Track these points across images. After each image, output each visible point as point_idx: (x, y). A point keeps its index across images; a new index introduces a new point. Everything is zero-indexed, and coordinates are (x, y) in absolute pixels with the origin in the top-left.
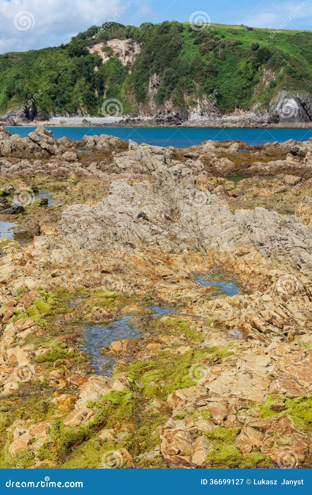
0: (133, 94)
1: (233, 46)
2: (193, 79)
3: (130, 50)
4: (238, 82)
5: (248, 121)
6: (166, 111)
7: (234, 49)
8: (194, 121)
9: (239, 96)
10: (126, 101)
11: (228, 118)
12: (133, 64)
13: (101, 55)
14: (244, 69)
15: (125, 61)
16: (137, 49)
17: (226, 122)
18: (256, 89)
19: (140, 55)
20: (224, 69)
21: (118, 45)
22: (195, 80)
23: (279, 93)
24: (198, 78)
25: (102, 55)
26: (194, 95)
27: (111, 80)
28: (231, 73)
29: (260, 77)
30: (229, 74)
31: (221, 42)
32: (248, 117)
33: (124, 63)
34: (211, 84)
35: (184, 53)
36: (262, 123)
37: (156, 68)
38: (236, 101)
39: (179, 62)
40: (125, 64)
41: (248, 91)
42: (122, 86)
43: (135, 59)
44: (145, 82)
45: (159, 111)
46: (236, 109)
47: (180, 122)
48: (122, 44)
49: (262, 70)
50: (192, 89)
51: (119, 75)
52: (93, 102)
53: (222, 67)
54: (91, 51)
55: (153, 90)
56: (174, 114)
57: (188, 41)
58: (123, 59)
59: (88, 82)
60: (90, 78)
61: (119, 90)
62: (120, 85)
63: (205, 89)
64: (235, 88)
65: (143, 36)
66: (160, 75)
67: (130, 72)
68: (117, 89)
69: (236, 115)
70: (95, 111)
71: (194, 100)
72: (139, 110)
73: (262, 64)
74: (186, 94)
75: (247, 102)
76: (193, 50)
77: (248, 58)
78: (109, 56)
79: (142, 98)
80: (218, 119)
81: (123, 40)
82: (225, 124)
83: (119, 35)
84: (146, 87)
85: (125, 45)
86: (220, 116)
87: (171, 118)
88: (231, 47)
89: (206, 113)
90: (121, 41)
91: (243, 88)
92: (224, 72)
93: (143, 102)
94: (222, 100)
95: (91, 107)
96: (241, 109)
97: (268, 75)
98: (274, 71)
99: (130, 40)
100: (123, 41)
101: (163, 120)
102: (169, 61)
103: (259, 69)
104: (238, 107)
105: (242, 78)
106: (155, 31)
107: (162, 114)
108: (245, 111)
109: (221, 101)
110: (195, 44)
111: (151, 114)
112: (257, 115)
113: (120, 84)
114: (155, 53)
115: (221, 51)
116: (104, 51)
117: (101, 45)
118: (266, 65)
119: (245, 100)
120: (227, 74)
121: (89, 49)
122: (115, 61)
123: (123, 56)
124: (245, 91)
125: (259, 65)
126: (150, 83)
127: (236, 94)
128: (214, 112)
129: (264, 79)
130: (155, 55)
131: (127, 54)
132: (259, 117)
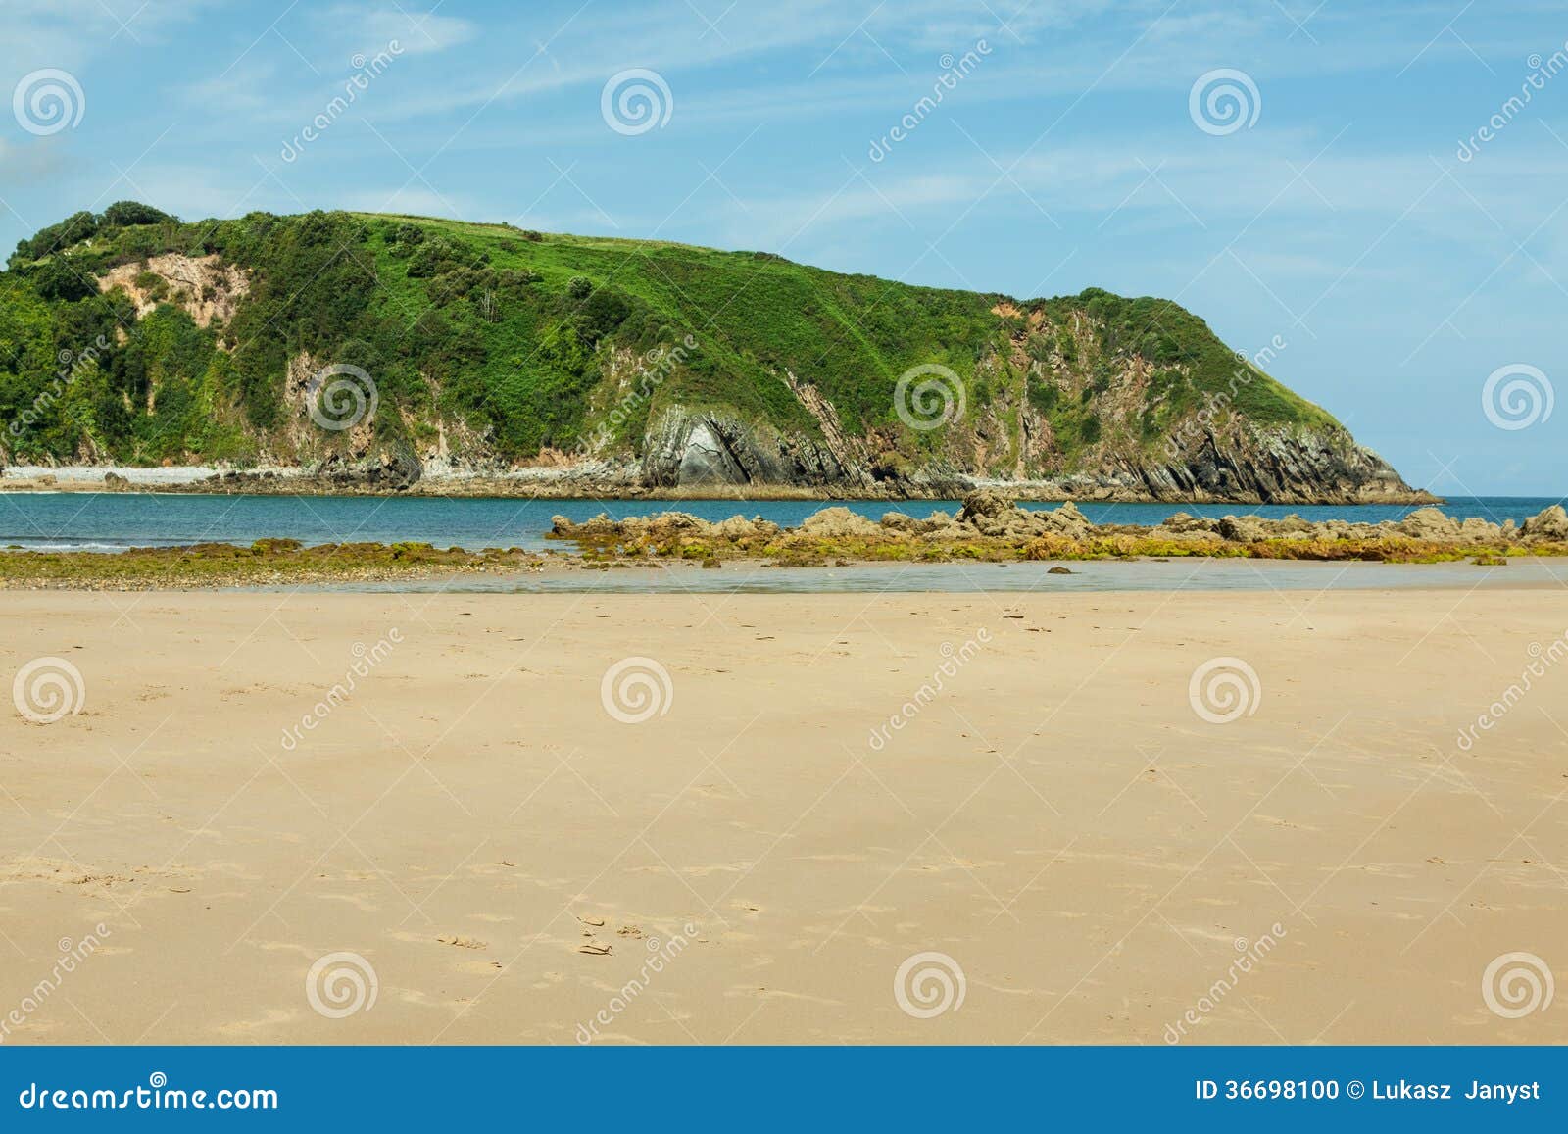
0: (237, 405)
1: (520, 284)
2: (420, 369)
3: (217, 285)
4: (541, 381)
5: (587, 479)
6: (352, 452)
7: (523, 293)
8: (437, 481)
9: (551, 415)
10: (217, 423)
11: (526, 473)
12: (228, 322)
13: (133, 296)
14: (555, 346)
15: (202, 315)
16: (239, 284)
17: (526, 482)
18: (595, 397)
19: (248, 299)
20: (503, 345)
21: (182, 269)
22: (426, 373)
23: (668, 410)
24: (437, 368)
25: (137, 296)
26: (426, 412)
27: (167, 365)
28: (522, 356)
29: (601, 369)
30: (516, 358)
31: (487, 275)
32: (585, 471)
33: (202, 319)
34: (476, 383)
35: (385, 300)
36: (628, 485)
37: (310, 337)
38: (544, 428)
39: (376, 322)
40: (203, 324)
41: (575, 402)
42: (201, 383)
43: (233, 311)
44: (272, 372)
45: (329, 453)
46: (544, 450)
47: (405, 483)
48: (194, 269)
49: (607, 349)
50: (421, 395)
51: (189, 352)
52: (121, 423)
53: (496, 340)
54: (105, 285)
55: (299, 396)
56: (386, 462)
57: (390, 268)
58: (198, 309)
59: (103, 370)
60: (110, 359)
61: (192, 392)
62: (194, 381)
63: (460, 396)
64: (538, 395)
65: (254, 249)
66: (319, 356)
67: (221, 345)
68: (187, 391)
69: (546, 465)
70: (128, 451)
71: (429, 424)
72: (257, 448)
73: (606, 333)
74: (405, 408)
75: (572, 432)
76: (409, 292)
77: (563, 319)
78: (155, 300)
79: (266, 415)
80: (499, 474)
81: (194, 256)
82: (525, 488)
83: (183, 244)
84: (276, 388)
85: (202, 272)
86: (503, 468)
87: (379, 470)
88: (514, 288)
89: (463, 459)
90: (189, 261)
91: (561, 396)
92: (504, 351)
93: (271, 427)
94: (505, 425)
95: (117, 439)
96: (556, 449)
97: (623, 362)
98: (640, 354)
99: (214, 257)
100: (197, 261)
101: (351, 478)
102: (348, 320)
103: (597, 347)
104: (548, 444)
105: (553, 369)
106: (290, 234)
107: (341, 461)
108: (568, 455)
109: (505, 429)
110: (411, 275)
111: (294, 460)
112: (608, 466)
113: (193, 377)
114: (299, 296)
115: (489, 298)
116: (142, 287)
117: (132, 270)
118: (616, 337)
119: (568, 427)
120: (514, 358)
121: (98, 279)
122: (173, 314)
123: (196, 300)
124: (565, 403)
125: (598, 337)
126: (290, 377)
127: (542, 409)
128: (486, 456)
129: (613, 374)
130: (297, 302)
131: (208, 294)
132: (616, 469)
